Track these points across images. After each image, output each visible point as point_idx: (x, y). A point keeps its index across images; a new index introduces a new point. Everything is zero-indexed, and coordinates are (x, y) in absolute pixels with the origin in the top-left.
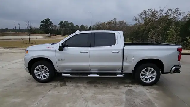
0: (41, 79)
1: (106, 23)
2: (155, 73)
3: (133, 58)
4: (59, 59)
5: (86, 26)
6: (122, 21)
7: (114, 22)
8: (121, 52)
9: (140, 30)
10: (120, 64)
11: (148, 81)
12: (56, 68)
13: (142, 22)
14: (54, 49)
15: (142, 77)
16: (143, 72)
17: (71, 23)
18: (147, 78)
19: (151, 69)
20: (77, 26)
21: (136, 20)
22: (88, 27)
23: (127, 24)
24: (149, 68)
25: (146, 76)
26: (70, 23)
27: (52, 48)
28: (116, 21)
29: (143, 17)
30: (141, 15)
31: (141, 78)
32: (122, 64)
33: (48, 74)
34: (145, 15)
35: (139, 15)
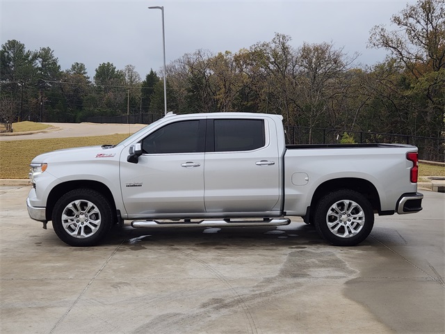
0: (79, 237)
1: (237, 59)
2: (361, 214)
3: (307, 178)
4: (128, 183)
5: (129, 69)
6: (316, 49)
7: (275, 55)
8: (278, 165)
9: (409, 93)
10: (277, 192)
11: (346, 235)
12: (119, 206)
13: (416, 50)
14: (116, 159)
15: (330, 224)
16: (333, 210)
17: (46, 55)
18: (342, 227)
19: (350, 204)
20: (79, 68)
21: (386, 44)
22: (138, 76)
23: (343, 59)
24: (347, 202)
25: (341, 221)
26: (35, 57)
27: (109, 156)
28: (285, 49)
29: (419, 27)
30: (411, 20)
31: (329, 227)
32: (281, 194)
33: (98, 222)
34: (429, 20)
35: (397, 21)
